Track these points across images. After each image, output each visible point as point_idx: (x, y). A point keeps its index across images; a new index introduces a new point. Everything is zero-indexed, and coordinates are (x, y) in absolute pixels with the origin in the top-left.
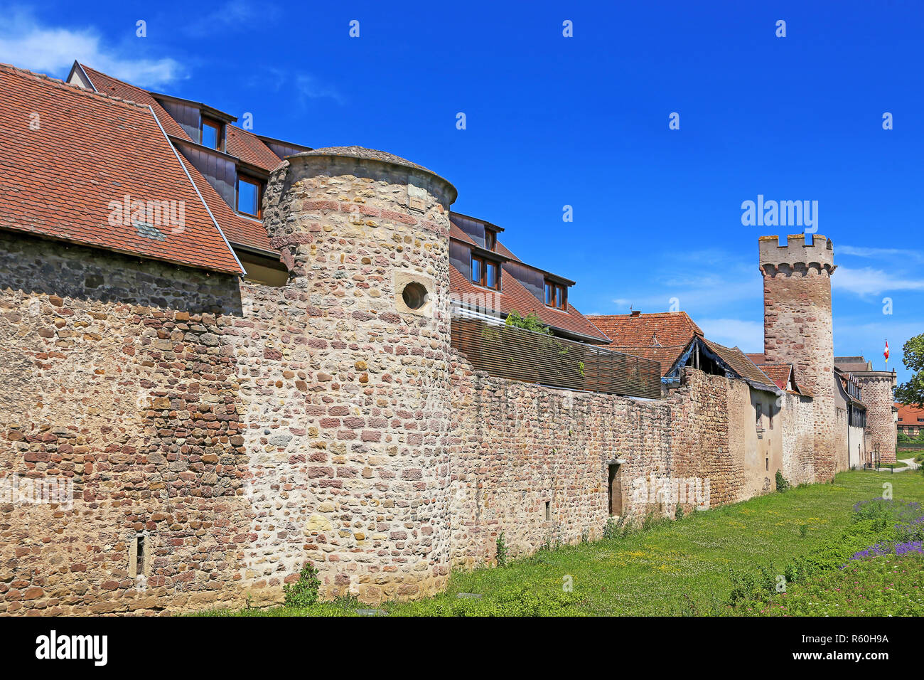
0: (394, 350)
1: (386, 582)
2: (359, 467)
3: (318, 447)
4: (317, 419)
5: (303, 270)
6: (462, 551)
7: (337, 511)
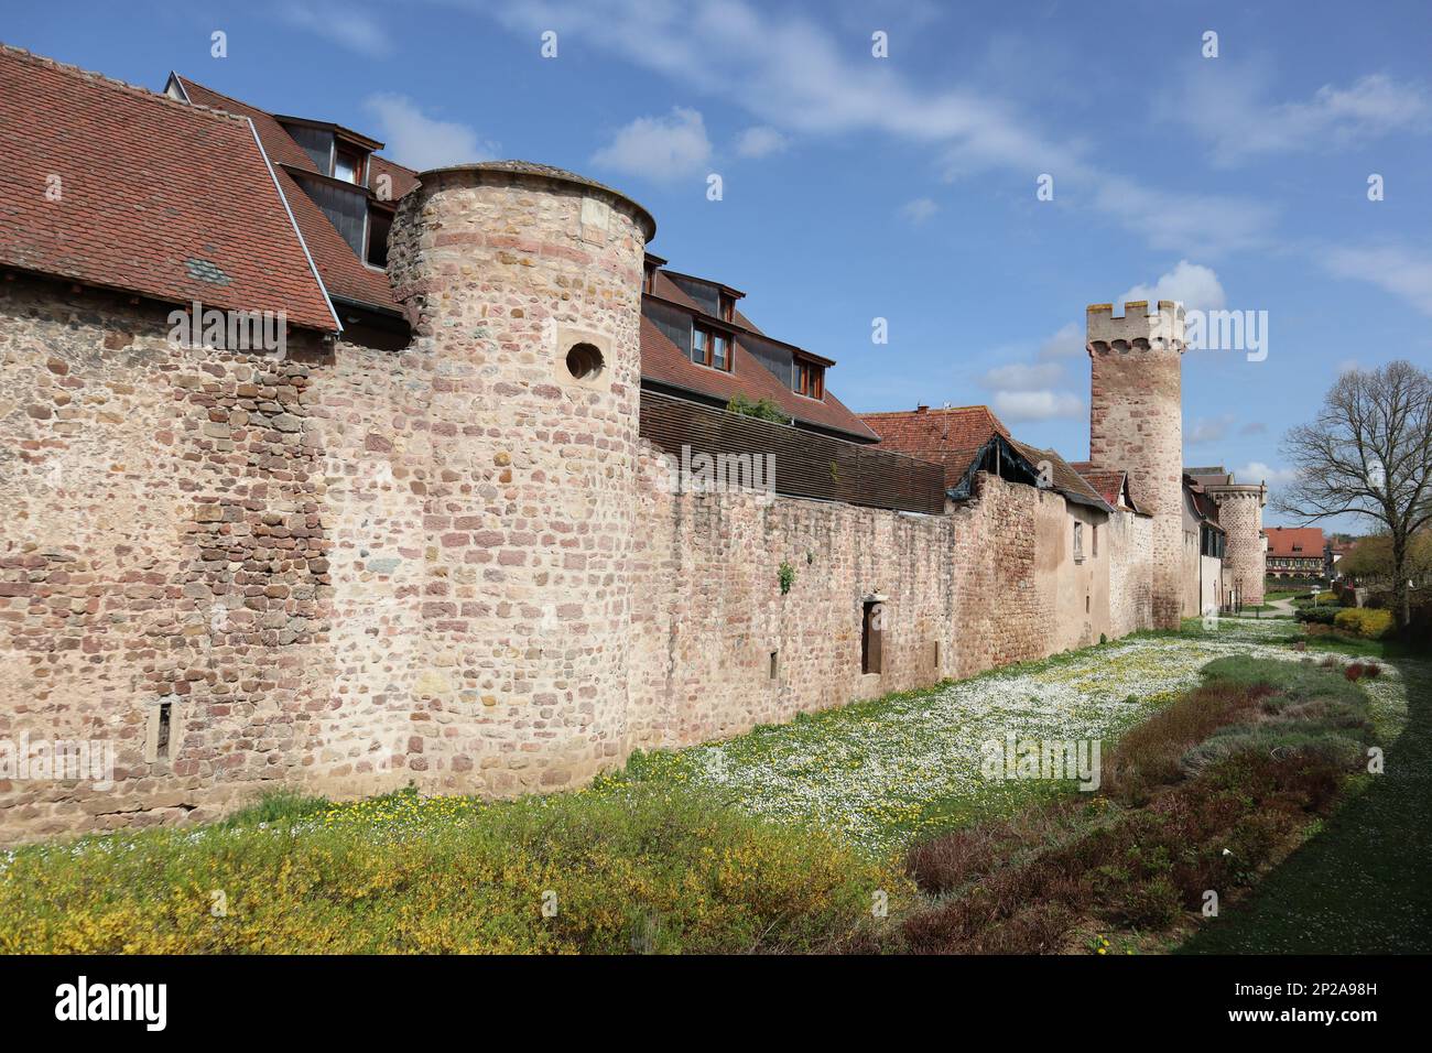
0: (551, 437)
1: (524, 767)
2: (493, 602)
3: (437, 573)
4: (438, 535)
5: (431, 328)
6: (645, 721)
7: (459, 665)
